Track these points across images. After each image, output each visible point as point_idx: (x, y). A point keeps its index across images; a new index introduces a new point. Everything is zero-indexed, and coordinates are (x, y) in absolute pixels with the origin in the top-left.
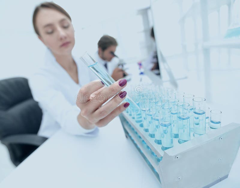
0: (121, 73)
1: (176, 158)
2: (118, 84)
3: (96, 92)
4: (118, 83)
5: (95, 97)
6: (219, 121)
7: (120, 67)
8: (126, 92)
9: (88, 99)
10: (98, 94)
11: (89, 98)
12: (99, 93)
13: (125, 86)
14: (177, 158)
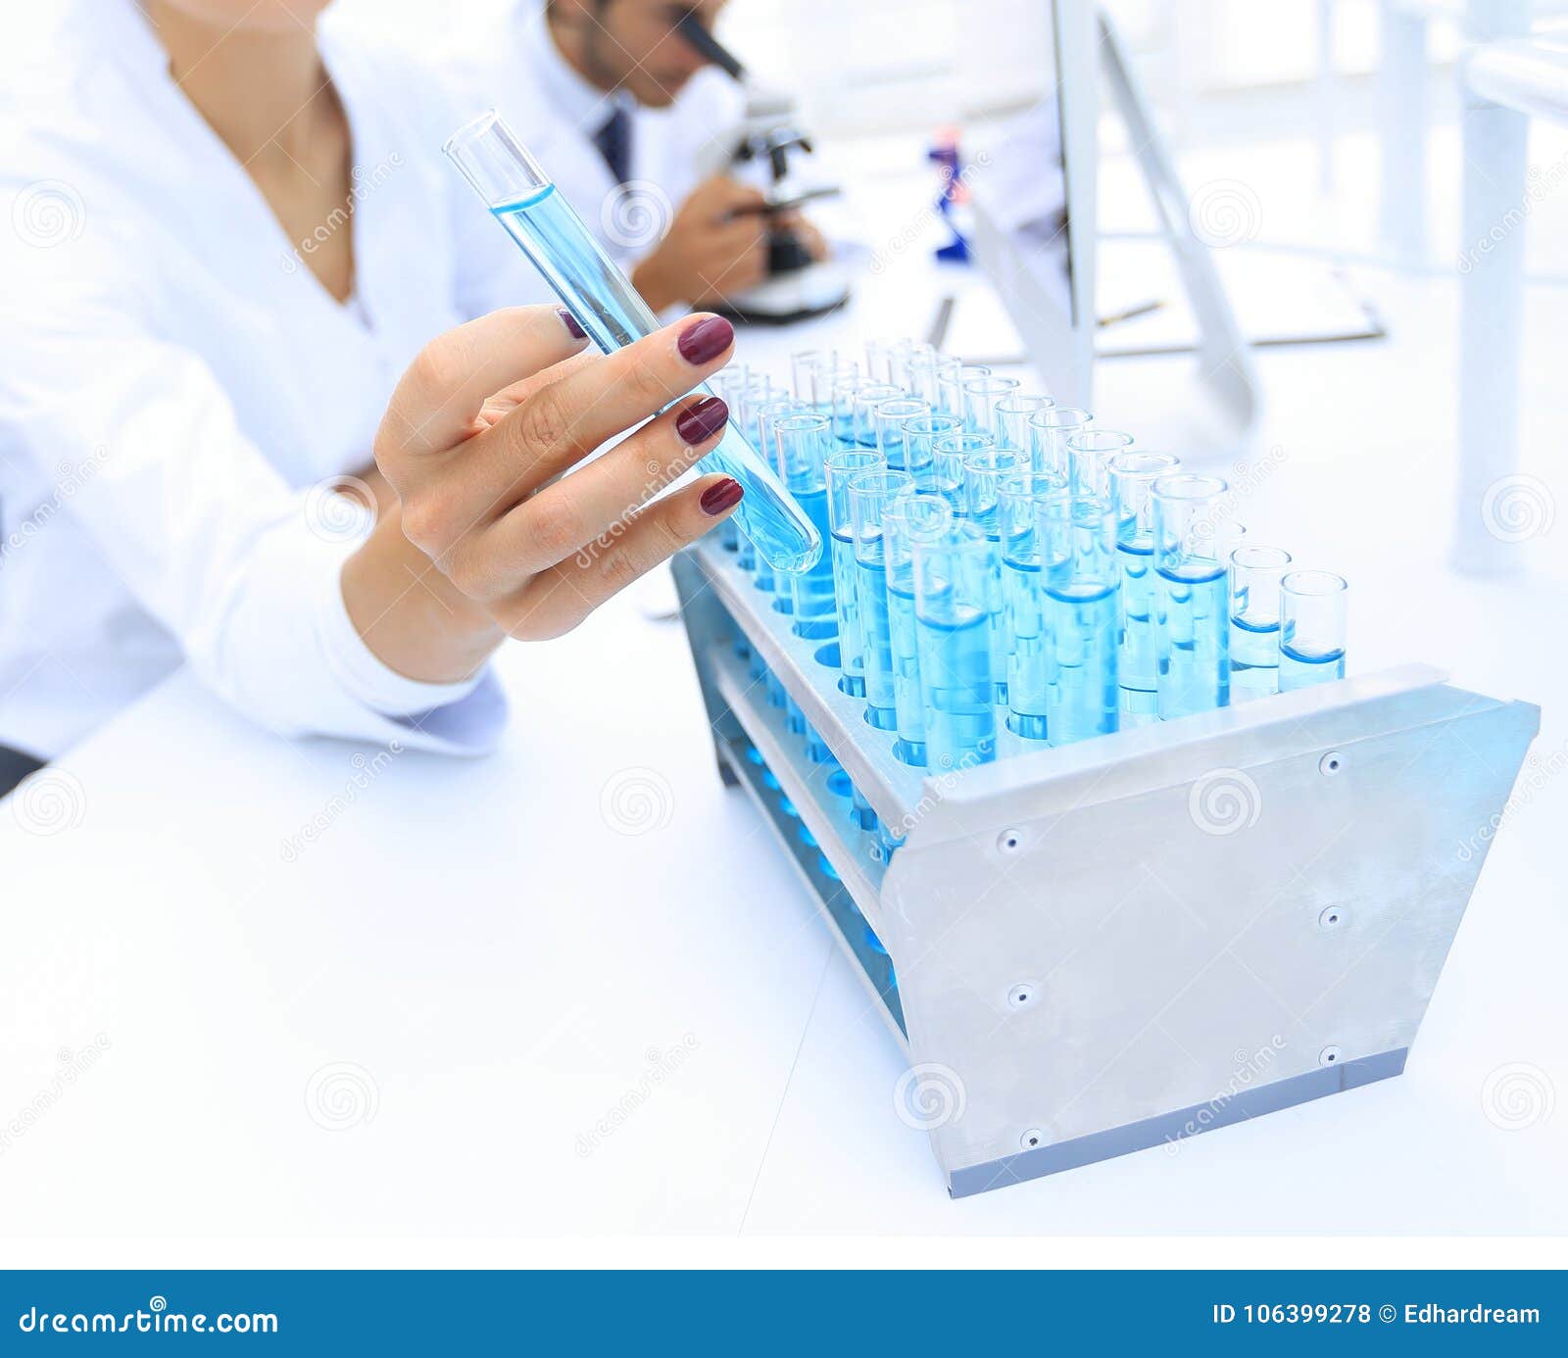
0: (752, 237)
1: (1005, 844)
2: (676, 346)
3: (522, 388)
4: (676, 340)
5: (514, 414)
6: (1334, 648)
7: (755, 176)
8: (723, 405)
9: (464, 427)
10: (537, 397)
11: (470, 420)
12: (545, 393)
13: (717, 361)
14: (1012, 843)
